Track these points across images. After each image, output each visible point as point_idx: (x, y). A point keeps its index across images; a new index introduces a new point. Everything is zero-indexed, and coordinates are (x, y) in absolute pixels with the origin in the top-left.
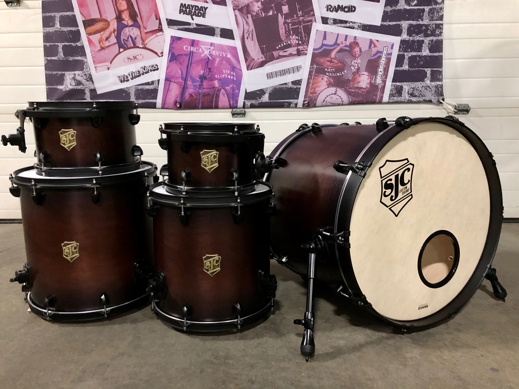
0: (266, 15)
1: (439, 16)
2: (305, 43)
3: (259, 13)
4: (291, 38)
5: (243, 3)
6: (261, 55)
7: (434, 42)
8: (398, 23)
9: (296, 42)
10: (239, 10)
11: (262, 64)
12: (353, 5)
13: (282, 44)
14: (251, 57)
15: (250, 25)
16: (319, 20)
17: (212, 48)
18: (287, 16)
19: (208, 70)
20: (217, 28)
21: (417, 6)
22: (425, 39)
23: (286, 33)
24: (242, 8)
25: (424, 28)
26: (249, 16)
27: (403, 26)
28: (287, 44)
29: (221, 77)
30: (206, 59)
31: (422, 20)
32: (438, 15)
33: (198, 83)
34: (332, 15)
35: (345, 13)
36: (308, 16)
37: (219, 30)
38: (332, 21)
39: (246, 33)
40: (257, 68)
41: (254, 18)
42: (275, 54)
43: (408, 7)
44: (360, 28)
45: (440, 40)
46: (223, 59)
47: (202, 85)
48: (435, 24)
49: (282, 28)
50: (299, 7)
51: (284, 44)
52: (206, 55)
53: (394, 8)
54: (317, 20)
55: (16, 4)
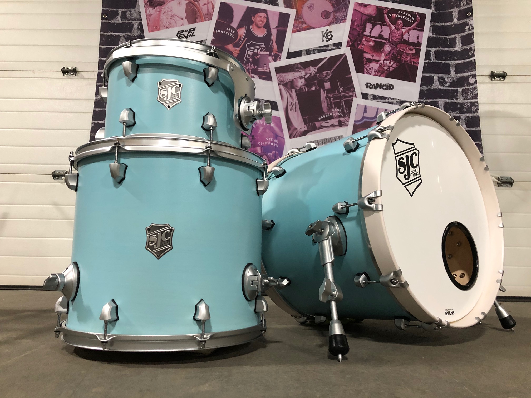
0: (309, 90)
1: (474, 95)
2: (346, 116)
3: (302, 89)
4: (333, 111)
5: (288, 79)
6: (303, 125)
7: (470, 118)
8: (435, 100)
9: (337, 115)
10: (283, 85)
11: (304, 134)
12: (391, 84)
13: (324, 116)
14: (294, 127)
15: (293, 98)
16: (359, 95)
18: (329, 91)
19: (251, 137)
20: (262, 99)
21: (450, 87)
22: (461, 115)
23: (328, 106)
24: (287, 83)
25: (459, 105)
26: (293, 90)
27: (439, 103)
28: (329, 116)
29: (264, 144)
31: (457, 99)
32: (472, 95)
34: (371, 92)
35: (384, 90)
36: (349, 92)
37: (264, 102)
38: (372, 97)
39: (290, 105)
40: (299, 137)
41: (298, 92)
42: (317, 124)
43: (442, 88)
44: (398, 103)
45: (477, 117)
46: (266, 128)
48: (470, 102)
49: (324, 102)
50: (340, 84)
51: (326, 116)
53: (429, 87)
54: (357, 96)
55: (72, 74)
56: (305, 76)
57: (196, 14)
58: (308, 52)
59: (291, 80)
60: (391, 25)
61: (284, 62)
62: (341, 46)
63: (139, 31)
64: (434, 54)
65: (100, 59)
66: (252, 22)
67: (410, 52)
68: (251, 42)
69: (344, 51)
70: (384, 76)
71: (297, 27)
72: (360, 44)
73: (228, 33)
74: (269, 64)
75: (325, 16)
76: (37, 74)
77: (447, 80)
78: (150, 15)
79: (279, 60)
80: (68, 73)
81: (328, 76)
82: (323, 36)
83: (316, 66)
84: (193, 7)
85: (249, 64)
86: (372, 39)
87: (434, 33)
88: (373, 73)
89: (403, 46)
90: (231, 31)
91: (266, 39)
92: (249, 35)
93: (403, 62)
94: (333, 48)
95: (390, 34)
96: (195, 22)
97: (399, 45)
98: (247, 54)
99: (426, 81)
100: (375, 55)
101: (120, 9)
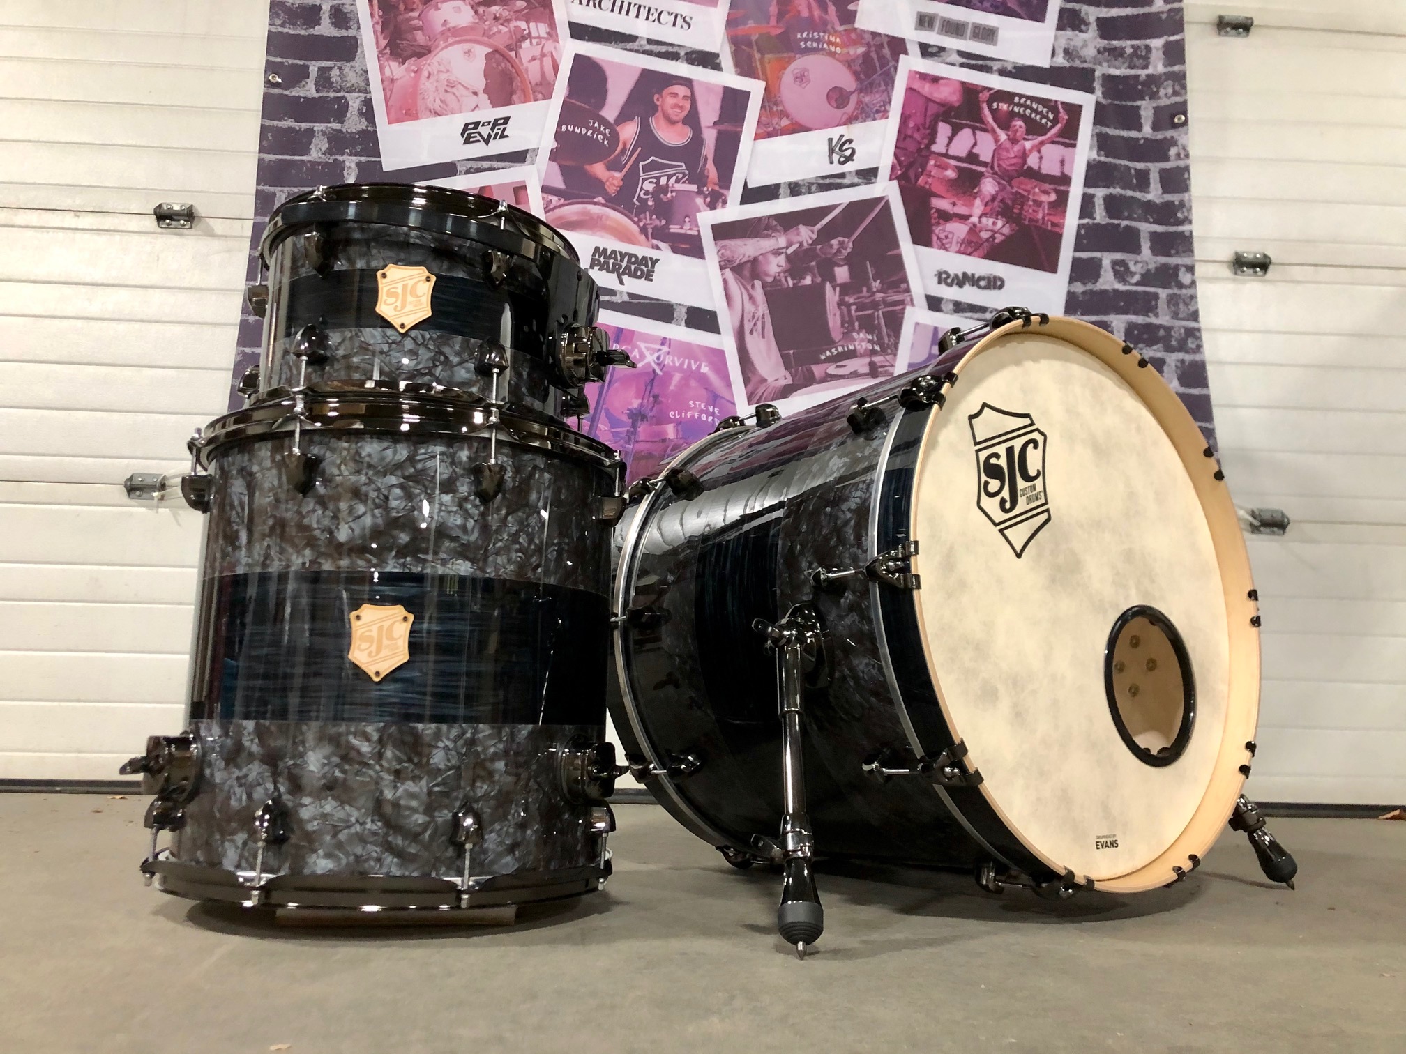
0: (797, 283)
1: (1190, 311)
2: (889, 351)
3: (780, 280)
4: (856, 337)
5: (744, 255)
6: (783, 372)
7: (1187, 364)
8: (1105, 318)
9: (866, 348)
10: (733, 269)
11: (785, 392)
12: (997, 274)
13: (833, 350)
14: (760, 376)
15: (758, 304)
16: (920, 301)
17: (665, 349)
18: (845, 289)
19: (651, 399)
20: (680, 304)
21: (1142, 286)
22: (1167, 356)
23: (842, 325)
24: (741, 265)
25: (1162, 332)
26: (758, 283)
27: (1114, 324)
28: (846, 349)
29: (683, 416)
30: (647, 373)
31: (1156, 315)
32: (1186, 310)
33: (625, 429)
34: (950, 293)
35: (980, 291)
36: (895, 292)
37: (684, 310)
38: (951, 306)
39: (749, 321)
40: (772, 400)
41: (768, 288)
42: (817, 370)
43: (1120, 287)
45: (1200, 362)
46: (689, 376)
47: (634, 433)
48: (1184, 328)
49: (835, 315)
50: (874, 272)
51: (840, 351)
52: (648, 364)
53: (1090, 286)
54: (915, 302)
55: (182, 222)
56: (787, 248)
57: (511, 81)
58: (795, 189)
59: (751, 258)
60: (998, 131)
61: (733, 211)
62: (876, 176)
63: (363, 120)
64: (1101, 201)
65: (261, 187)
66: (653, 109)
67: (1044, 198)
68: (652, 158)
69: (884, 190)
70: (982, 254)
71: (767, 125)
72: (922, 173)
73: (593, 134)
74: (699, 215)
75: (836, 100)
76: (87, 221)
77: (1132, 268)
78: (393, 81)
79: (723, 207)
80: (171, 219)
81: (843, 251)
82: (832, 151)
83: (814, 225)
84: (503, 65)
85: (647, 213)
86: (953, 162)
87: (1102, 153)
88: (955, 247)
89: (1029, 184)
90: (602, 129)
91: (691, 152)
92: (647, 140)
93: (1027, 222)
94: (856, 180)
95: (995, 151)
96: (508, 102)
97: (1017, 180)
98: (642, 189)
99: (1082, 271)
100: (959, 203)
101: (314, 62)
